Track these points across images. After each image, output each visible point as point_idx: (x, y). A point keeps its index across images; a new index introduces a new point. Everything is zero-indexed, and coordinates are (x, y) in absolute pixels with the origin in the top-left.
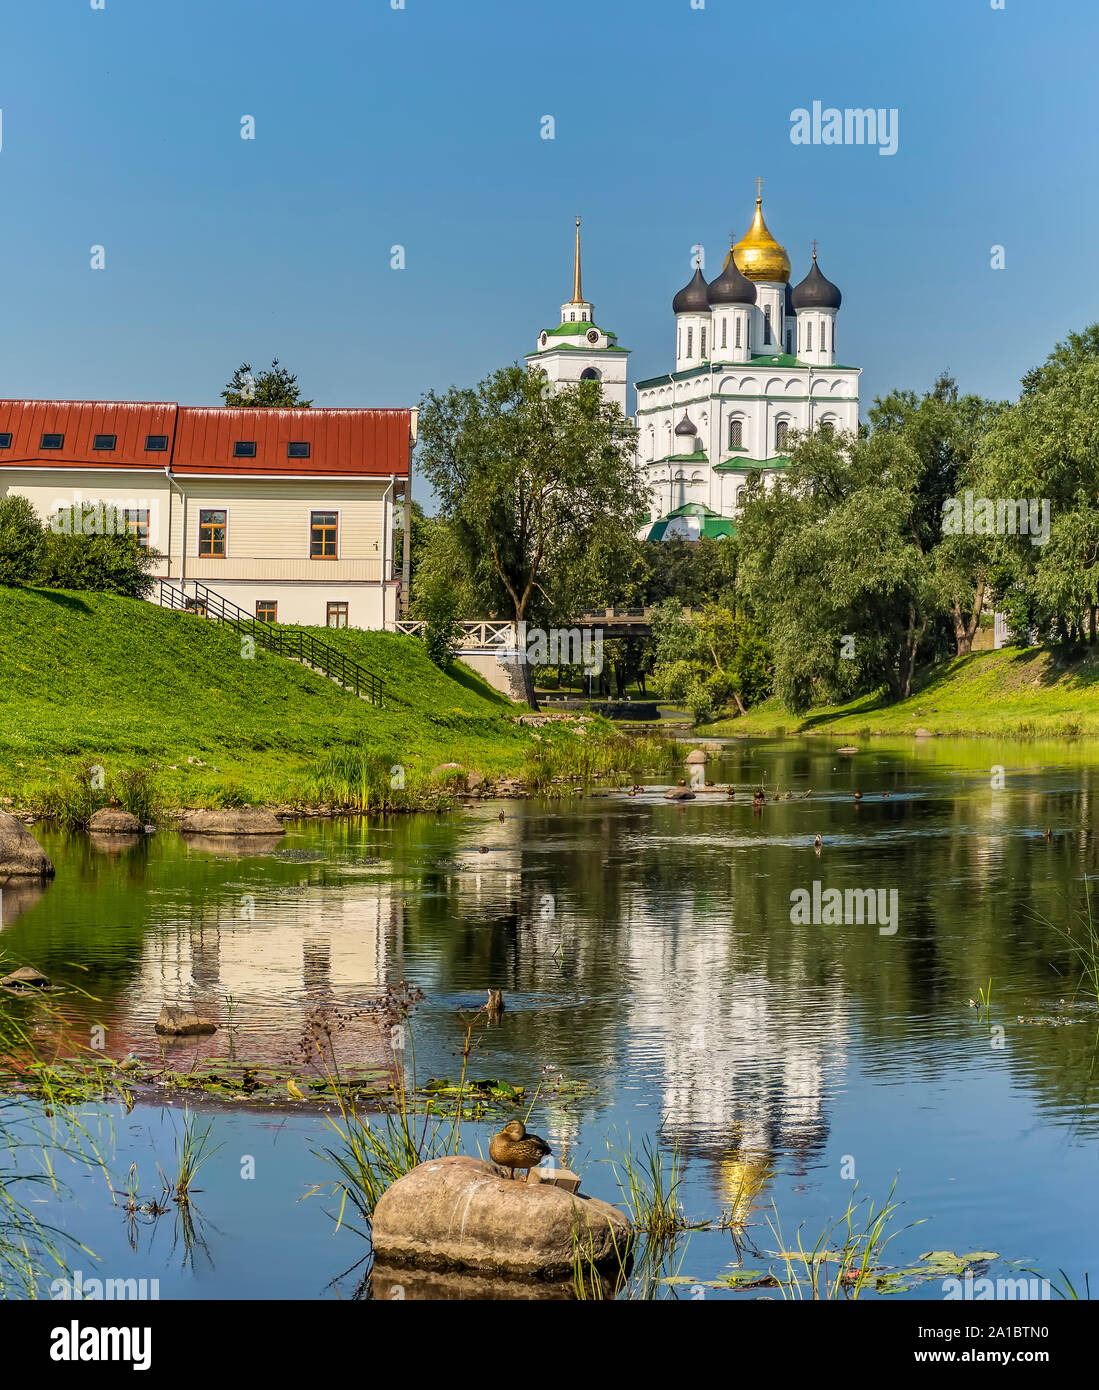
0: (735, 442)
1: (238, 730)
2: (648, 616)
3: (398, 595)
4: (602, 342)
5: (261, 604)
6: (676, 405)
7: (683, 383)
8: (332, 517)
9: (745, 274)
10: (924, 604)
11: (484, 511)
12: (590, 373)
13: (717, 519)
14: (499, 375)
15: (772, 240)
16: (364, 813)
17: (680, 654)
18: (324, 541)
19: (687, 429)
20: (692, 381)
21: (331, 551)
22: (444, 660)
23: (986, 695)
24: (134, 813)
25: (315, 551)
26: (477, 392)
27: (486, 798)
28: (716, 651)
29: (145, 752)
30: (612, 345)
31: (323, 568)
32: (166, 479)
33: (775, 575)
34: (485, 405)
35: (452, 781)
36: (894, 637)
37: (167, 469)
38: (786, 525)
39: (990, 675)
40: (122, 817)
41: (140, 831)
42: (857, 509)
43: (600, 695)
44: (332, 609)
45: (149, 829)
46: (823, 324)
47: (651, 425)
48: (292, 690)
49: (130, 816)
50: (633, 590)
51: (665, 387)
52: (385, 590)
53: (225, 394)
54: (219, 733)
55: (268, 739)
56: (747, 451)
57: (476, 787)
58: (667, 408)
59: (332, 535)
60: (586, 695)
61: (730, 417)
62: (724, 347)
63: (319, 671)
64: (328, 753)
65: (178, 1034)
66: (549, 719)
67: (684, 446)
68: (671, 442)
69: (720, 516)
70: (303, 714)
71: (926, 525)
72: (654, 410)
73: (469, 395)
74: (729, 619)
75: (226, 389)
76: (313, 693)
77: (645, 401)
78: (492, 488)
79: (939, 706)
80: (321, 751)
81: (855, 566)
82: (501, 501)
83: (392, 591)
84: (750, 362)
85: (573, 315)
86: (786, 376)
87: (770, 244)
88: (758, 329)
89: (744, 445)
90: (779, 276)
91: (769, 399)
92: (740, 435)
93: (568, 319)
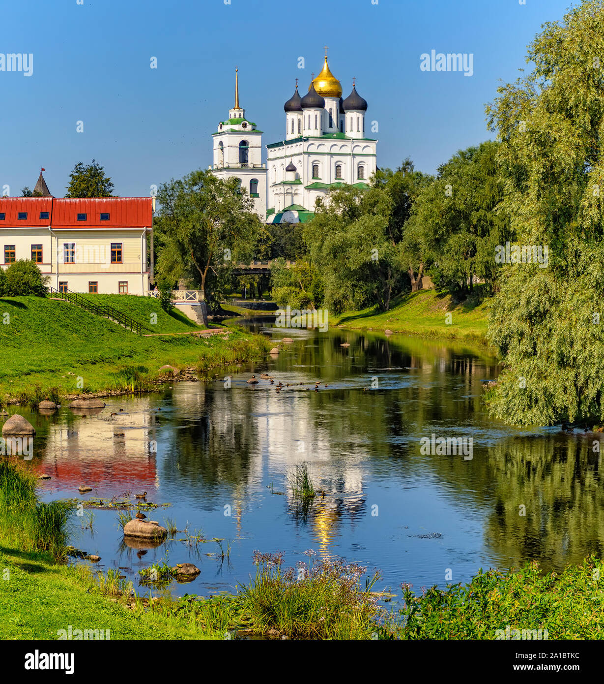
0: (315, 175)
1: (86, 356)
2: (270, 265)
3: (149, 278)
4: (249, 128)
5: (91, 283)
6: (286, 156)
7: (290, 146)
8: (119, 245)
9: (320, 94)
10: (395, 269)
11: (187, 236)
12: (244, 143)
13: (307, 212)
14: (192, 174)
15: (333, 77)
16: (133, 393)
17: (284, 283)
18: (117, 255)
19: (291, 169)
20: (294, 145)
21: (120, 259)
22: (168, 309)
23: (422, 313)
24: (53, 401)
25: (113, 260)
26: (183, 181)
27: (180, 381)
28: (302, 282)
29: (53, 371)
30: (254, 129)
31: (117, 267)
32: (49, 231)
33: (324, 253)
34: (187, 187)
35: (167, 373)
36: (381, 283)
37: (49, 227)
38: (329, 230)
39: (424, 303)
40: (50, 404)
41: (56, 408)
42: (362, 225)
43: (250, 298)
44: (121, 285)
45: (58, 406)
46: (358, 118)
47: (274, 166)
48: (105, 331)
49: (52, 403)
50: (265, 249)
51: (281, 148)
52: (143, 276)
53: (71, 175)
54: (79, 359)
55: (97, 359)
56: (321, 179)
57: (176, 375)
58: (282, 158)
59: (120, 253)
60: (243, 298)
61: (313, 163)
62: (309, 129)
63: (116, 322)
64: (119, 362)
65: (84, 491)
66: (212, 334)
67: (291, 177)
68: (284, 174)
69: (308, 211)
70: (110, 342)
71: (396, 230)
72: (276, 159)
73: (179, 183)
74: (308, 267)
75: (72, 173)
76: (113, 332)
77: (272, 153)
78: (190, 226)
79: (401, 316)
80: (117, 361)
81: (361, 251)
82: (194, 231)
83: (146, 276)
84: (323, 136)
85: (235, 115)
86: (340, 143)
87: (332, 79)
88: (327, 119)
89: (320, 176)
90: (336, 94)
91: (332, 155)
92: (317, 172)
93: (233, 117)
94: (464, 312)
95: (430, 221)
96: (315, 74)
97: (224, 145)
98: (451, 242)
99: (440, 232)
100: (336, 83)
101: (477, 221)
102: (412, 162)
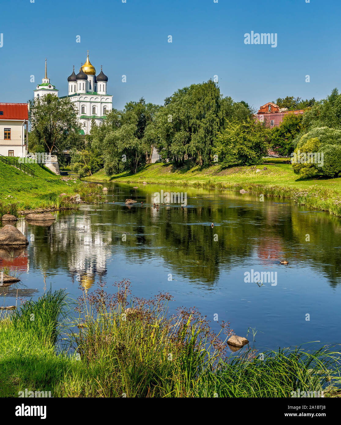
0: (83, 112)
2: (69, 152)
3: (26, 148)
4: (52, 88)
7: (70, 98)
8: (9, 130)
9: (85, 73)
10: (139, 152)
11: (43, 128)
17: (76, 161)
18: (7, 135)
20: (72, 97)
21: (9, 138)
22: (41, 165)
23: (157, 174)
25: (5, 138)
28: (85, 160)
30: (54, 89)
31: (7, 142)
38: (106, 132)
39: (156, 169)
41: (17, 220)
42: (124, 129)
44: (10, 152)
46: (104, 85)
48: (14, 174)
52: (23, 147)
55: (20, 188)
59: (9, 134)
61: (82, 106)
62: (80, 90)
63: (19, 169)
66: (68, 179)
71: (139, 133)
74: (88, 153)
76: (19, 174)
79: (144, 176)
81: (123, 142)
84: (86, 93)
85: (45, 81)
86: (95, 97)
87: (91, 66)
88: (88, 86)
89: (85, 113)
90: (93, 73)
91: (91, 102)
92: (84, 110)
93: (44, 82)
94: (180, 173)
95: (166, 125)
96: (83, 63)
97: (40, 96)
98: (176, 136)
99: (170, 131)
100: (93, 68)
101: (192, 125)
102: (144, 100)
